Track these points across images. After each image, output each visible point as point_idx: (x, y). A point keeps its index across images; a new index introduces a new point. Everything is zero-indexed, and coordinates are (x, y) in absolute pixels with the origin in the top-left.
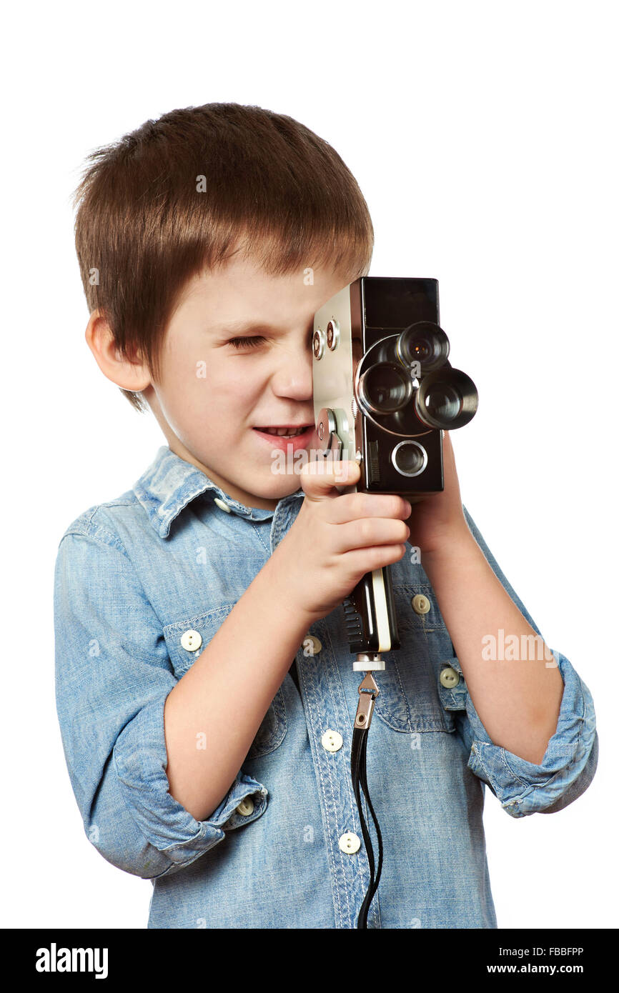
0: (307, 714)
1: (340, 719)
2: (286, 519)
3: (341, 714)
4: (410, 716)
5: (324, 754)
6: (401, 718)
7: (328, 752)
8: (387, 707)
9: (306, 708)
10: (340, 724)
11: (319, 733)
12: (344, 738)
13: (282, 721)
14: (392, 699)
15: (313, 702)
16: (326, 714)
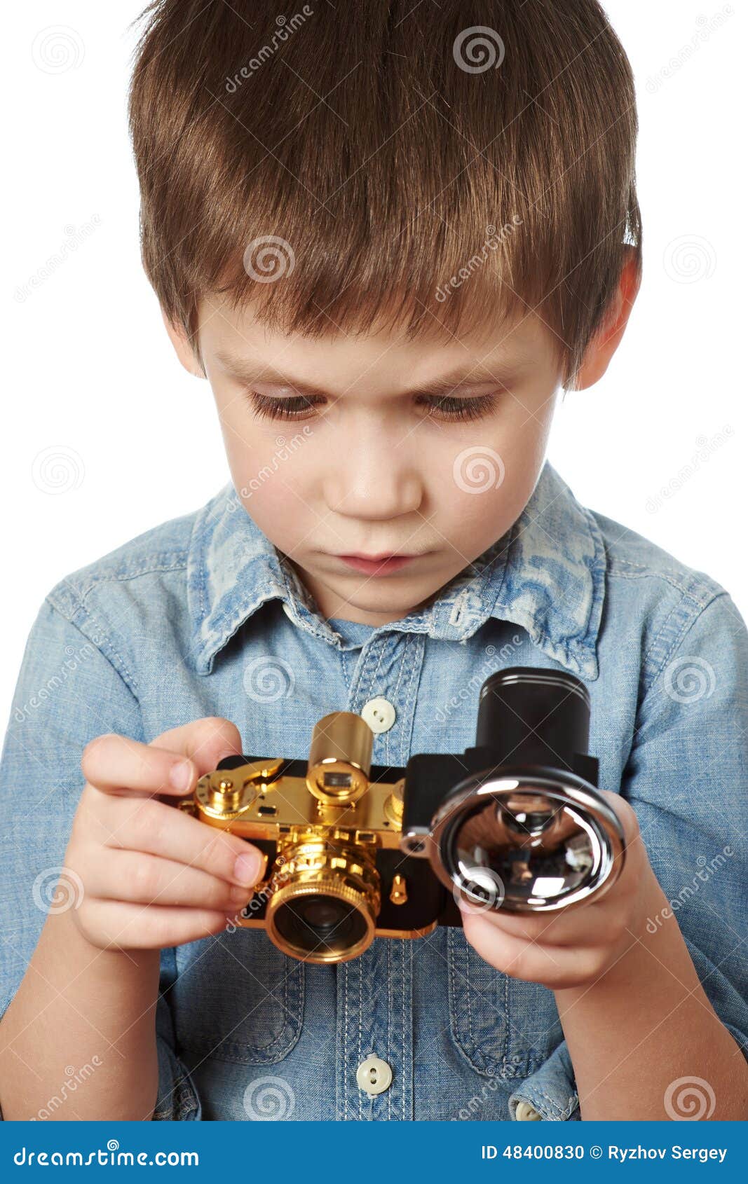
0: (339, 1024)
1: (395, 1038)
2: (391, 656)
3: (398, 1031)
4: (509, 1051)
5: (357, 1096)
6: (493, 1055)
7: (364, 1094)
8: (473, 1031)
9: (340, 1013)
10: (393, 1047)
11: (354, 1059)
12: (395, 1073)
13: (292, 1023)
14: (486, 1019)
15: (354, 1004)
16: (372, 1028)
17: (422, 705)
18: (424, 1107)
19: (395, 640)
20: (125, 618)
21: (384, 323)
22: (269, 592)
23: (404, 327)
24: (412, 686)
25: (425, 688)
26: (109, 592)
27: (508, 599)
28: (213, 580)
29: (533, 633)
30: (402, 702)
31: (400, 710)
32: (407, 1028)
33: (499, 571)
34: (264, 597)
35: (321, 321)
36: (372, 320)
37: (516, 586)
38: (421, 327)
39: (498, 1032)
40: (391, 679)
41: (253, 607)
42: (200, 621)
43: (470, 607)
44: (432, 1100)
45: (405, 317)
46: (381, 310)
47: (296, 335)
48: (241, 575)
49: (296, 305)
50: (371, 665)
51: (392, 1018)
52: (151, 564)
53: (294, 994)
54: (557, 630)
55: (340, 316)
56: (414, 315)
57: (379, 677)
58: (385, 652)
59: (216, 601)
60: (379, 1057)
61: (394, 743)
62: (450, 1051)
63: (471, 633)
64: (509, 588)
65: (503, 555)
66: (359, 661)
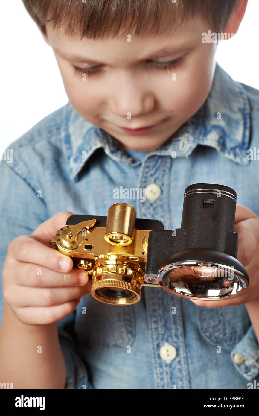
0: (150, 331)
3: (177, 331)
5: (162, 363)
6: (219, 336)
8: (209, 327)
9: (150, 327)
10: (175, 339)
11: (158, 346)
12: (178, 350)
13: (131, 332)
14: (214, 322)
15: (156, 322)
16: (165, 332)
17: (172, 185)
18: (192, 363)
19: (156, 158)
20: (35, 163)
21: (125, 31)
22: (96, 145)
23: (134, 32)
24: (166, 176)
25: (173, 177)
26: (27, 153)
27: (205, 135)
28: (73, 139)
29: (218, 149)
30: (163, 184)
31: (163, 188)
32: (180, 330)
33: (200, 121)
34: (94, 148)
35: (95, 33)
36: (118, 31)
37: (209, 128)
38: (141, 31)
39: (220, 327)
40: (157, 175)
41: (91, 153)
42: (69, 158)
43: (188, 140)
44: (195, 360)
45: (133, 28)
46: (122, 26)
47: (85, 39)
48: (84, 138)
49: (82, 27)
50: (147, 170)
51: (173, 326)
52: (45, 134)
53: (129, 320)
54: (230, 145)
55: (103, 30)
56: (137, 27)
57: (152, 175)
58: (152, 163)
59: (75, 150)
60: (170, 344)
61: (161, 203)
62: (200, 338)
63: (190, 153)
64: (205, 129)
65: (202, 114)
66: (141, 169)
